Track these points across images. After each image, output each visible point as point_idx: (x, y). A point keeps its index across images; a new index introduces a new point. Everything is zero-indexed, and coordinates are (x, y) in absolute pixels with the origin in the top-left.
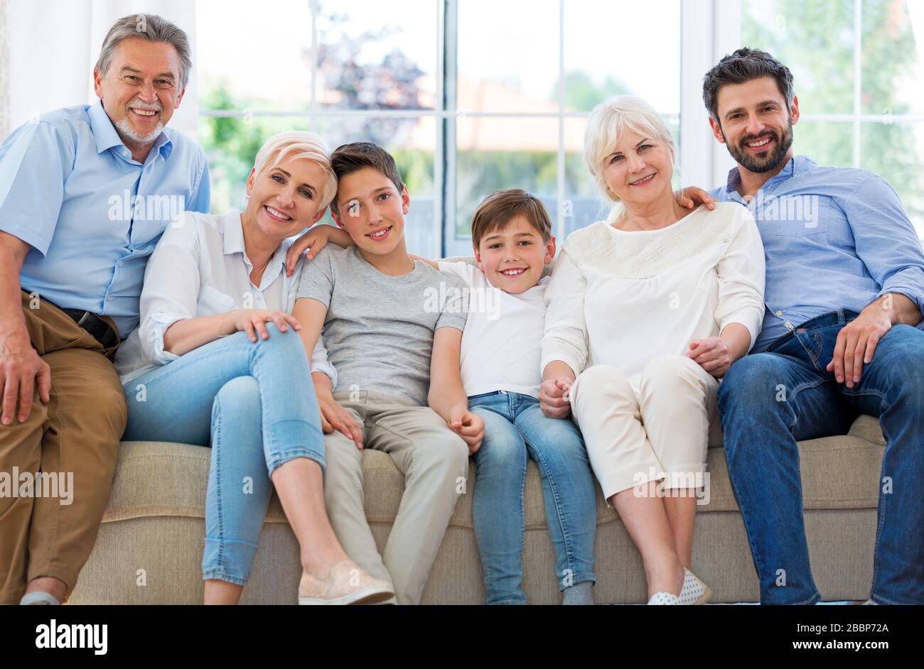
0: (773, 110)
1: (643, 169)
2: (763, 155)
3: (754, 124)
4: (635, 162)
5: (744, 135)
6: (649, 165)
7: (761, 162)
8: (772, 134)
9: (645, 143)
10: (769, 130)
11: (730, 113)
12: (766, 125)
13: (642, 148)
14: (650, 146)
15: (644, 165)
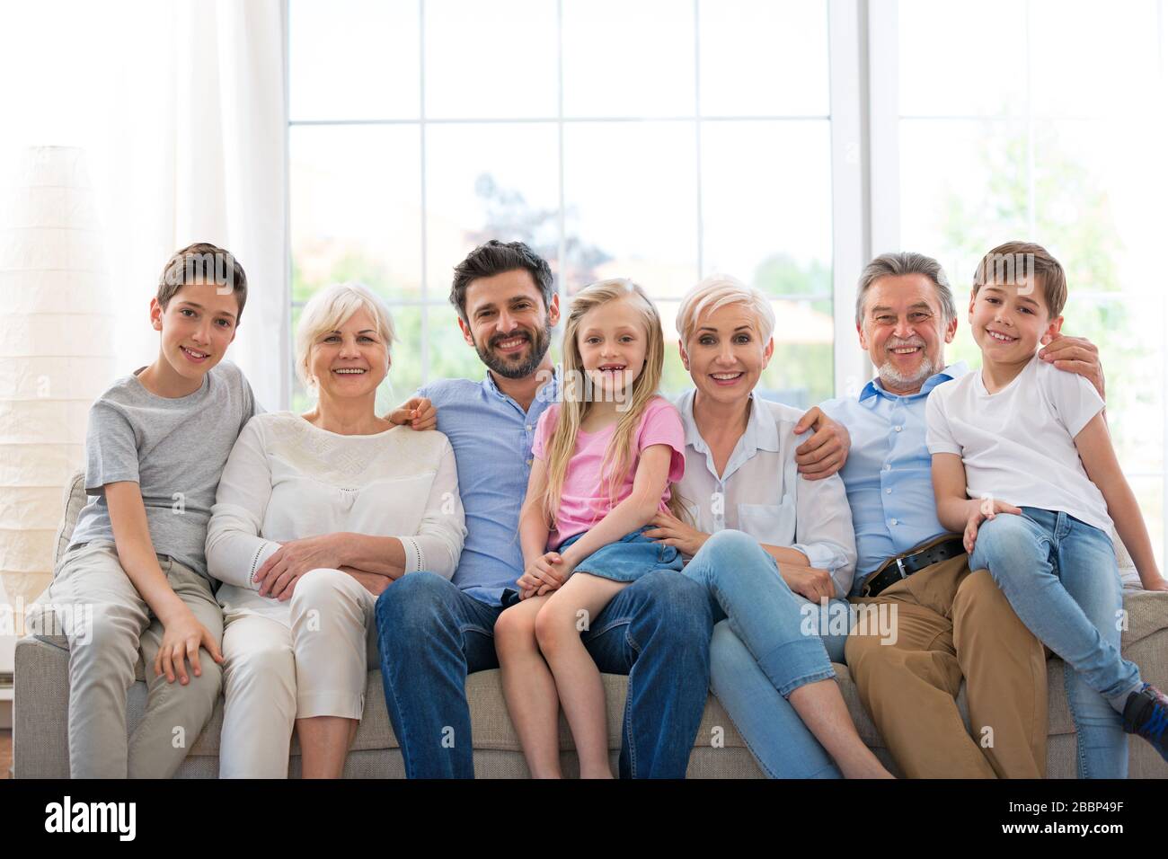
0: (528, 308)
1: (356, 358)
2: (516, 357)
3: (505, 322)
4: (351, 348)
5: (494, 335)
6: (364, 357)
7: (514, 365)
8: (525, 334)
9: (368, 334)
10: (522, 329)
11: (479, 310)
12: (519, 324)
13: (363, 338)
14: (372, 340)
15: (358, 355)
